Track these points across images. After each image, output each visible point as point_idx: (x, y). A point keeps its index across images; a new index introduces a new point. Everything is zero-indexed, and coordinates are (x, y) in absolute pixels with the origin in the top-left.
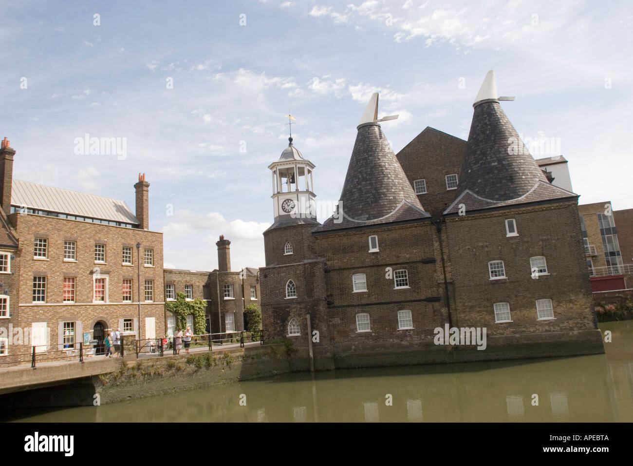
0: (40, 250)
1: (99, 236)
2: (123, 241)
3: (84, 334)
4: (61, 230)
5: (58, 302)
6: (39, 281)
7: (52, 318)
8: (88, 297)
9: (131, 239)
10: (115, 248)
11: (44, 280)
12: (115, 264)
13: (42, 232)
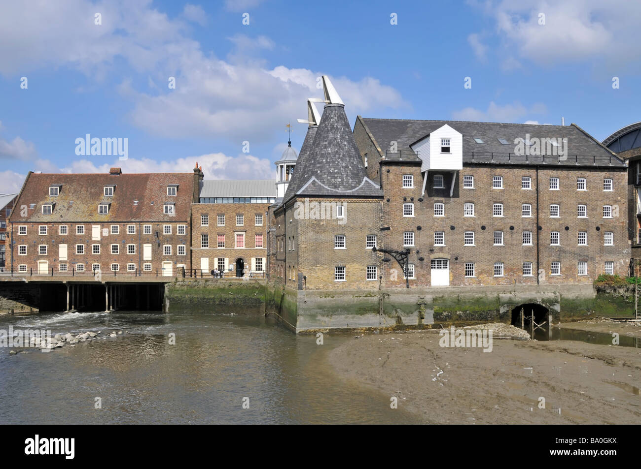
0: (205, 221)
1: (239, 210)
2: (255, 212)
3: (229, 266)
4: (215, 210)
5: (214, 248)
6: (205, 237)
7: (211, 256)
8: (232, 245)
9: (261, 210)
10: (249, 216)
11: (207, 237)
12: (250, 226)
13: (205, 212)
